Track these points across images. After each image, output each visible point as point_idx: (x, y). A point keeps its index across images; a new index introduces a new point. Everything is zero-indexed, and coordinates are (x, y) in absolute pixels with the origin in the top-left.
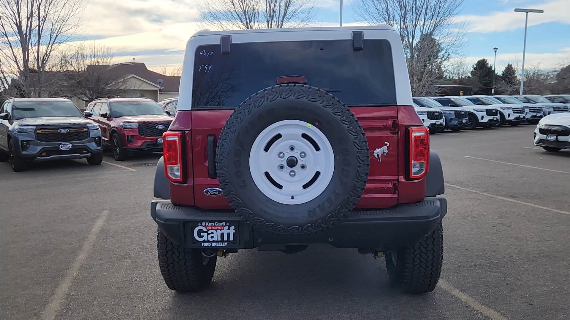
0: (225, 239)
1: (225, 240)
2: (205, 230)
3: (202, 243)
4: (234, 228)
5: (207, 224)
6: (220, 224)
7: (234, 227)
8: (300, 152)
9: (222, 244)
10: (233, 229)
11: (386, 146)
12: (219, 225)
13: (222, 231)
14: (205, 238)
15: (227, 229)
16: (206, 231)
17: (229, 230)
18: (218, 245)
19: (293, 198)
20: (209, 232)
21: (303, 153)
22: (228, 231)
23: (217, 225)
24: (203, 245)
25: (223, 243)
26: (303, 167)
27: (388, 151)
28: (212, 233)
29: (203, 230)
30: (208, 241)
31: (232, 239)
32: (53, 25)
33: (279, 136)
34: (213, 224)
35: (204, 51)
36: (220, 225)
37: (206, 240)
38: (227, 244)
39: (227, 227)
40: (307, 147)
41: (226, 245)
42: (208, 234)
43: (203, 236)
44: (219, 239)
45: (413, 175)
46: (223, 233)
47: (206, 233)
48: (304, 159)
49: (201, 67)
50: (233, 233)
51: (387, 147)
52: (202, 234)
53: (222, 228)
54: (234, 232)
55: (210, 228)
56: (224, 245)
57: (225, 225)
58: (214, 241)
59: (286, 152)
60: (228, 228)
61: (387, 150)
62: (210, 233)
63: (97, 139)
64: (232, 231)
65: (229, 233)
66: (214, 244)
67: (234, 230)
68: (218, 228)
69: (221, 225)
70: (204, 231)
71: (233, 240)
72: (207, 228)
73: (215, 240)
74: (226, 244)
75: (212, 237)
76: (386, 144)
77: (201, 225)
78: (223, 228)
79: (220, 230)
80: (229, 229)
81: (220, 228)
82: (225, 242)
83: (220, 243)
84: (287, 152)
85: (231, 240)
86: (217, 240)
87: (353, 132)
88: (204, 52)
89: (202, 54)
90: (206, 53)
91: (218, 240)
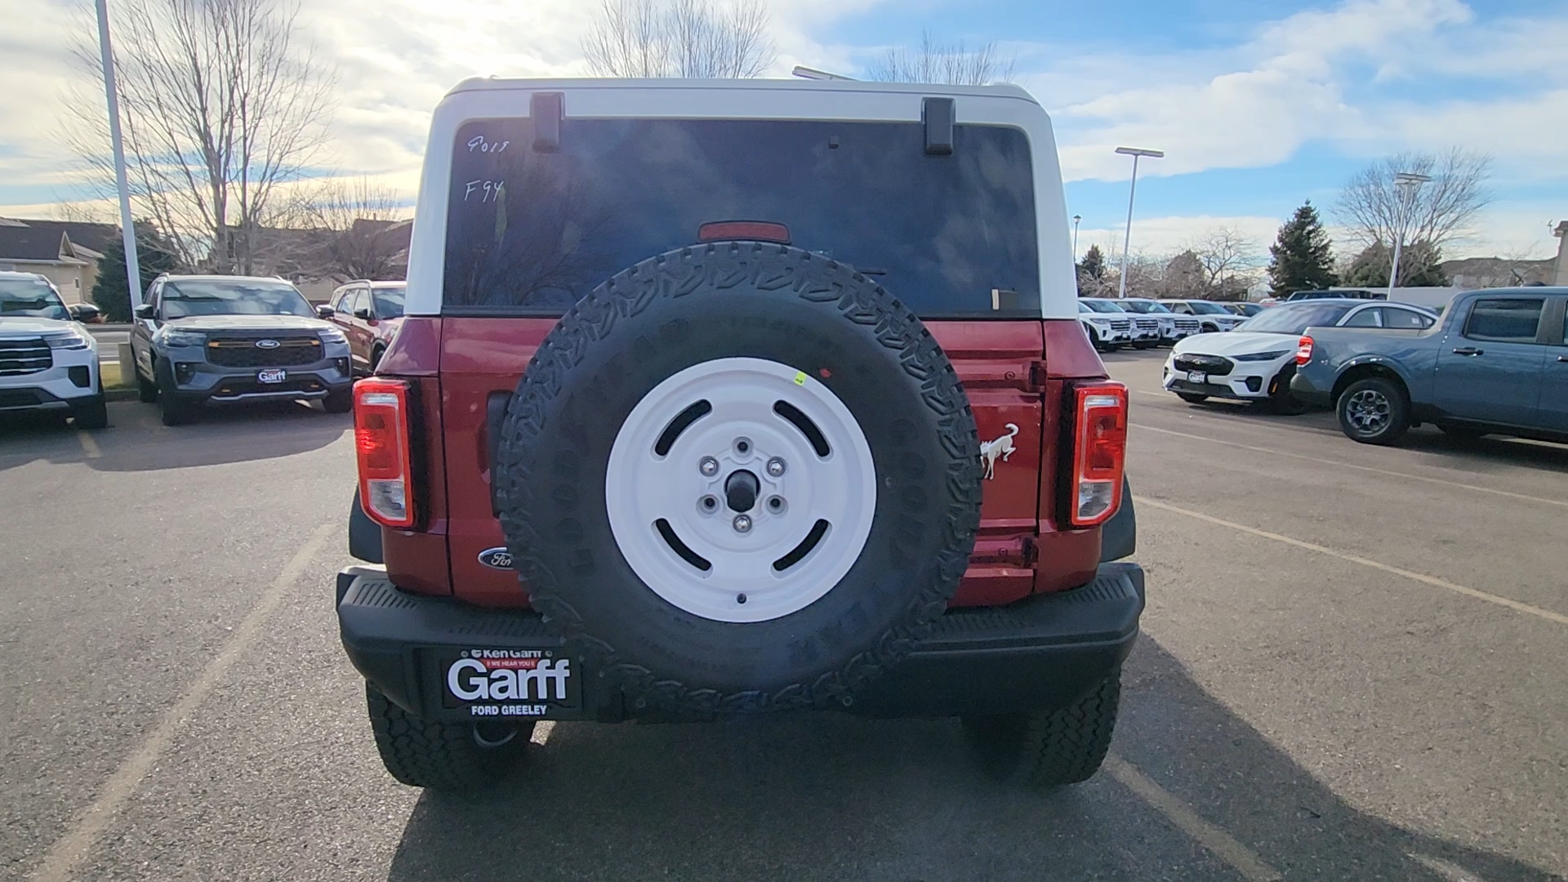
0: (543, 694)
1: (540, 697)
2: (481, 668)
3: (474, 708)
4: (567, 664)
5: (486, 653)
6: (527, 654)
7: (567, 661)
8: (767, 459)
9: (533, 709)
10: (566, 668)
11: (1009, 436)
12: (523, 656)
13: (532, 673)
14: (483, 692)
15: (547, 668)
16: (485, 671)
17: (554, 668)
18: (520, 713)
19: (742, 599)
20: (494, 675)
21: (779, 460)
22: (551, 673)
23: (518, 655)
24: (476, 713)
25: (536, 707)
26: (775, 503)
27: (1014, 449)
28: (504, 678)
29: (475, 670)
30: (491, 701)
31: (561, 694)
32: (272, 137)
33: (702, 408)
34: (504, 654)
35: (482, 137)
36: (526, 656)
37: (486, 697)
38: (546, 710)
39: (548, 662)
40: (791, 442)
41: (543, 713)
42: (491, 682)
43: (477, 687)
44: (524, 695)
45: (1080, 518)
46: (536, 678)
47: (486, 679)
48: (780, 478)
49: (471, 187)
50: (566, 678)
51: (1013, 437)
52: (473, 681)
53: (533, 664)
54: (568, 675)
55: (497, 663)
56: (539, 713)
57: (540, 656)
58: (509, 702)
59: (726, 456)
60: (549, 665)
61: (1012, 446)
62: (497, 677)
63: (340, 361)
64: (561, 672)
65: (554, 678)
66: (508, 710)
67: (568, 671)
68: (521, 663)
69: (530, 656)
70: (479, 671)
71: (564, 697)
72: (488, 663)
73: (511, 697)
74: (544, 708)
75: (503, 690)
76: (1009, 428)
77: (470, 657)
78: (536, 664)
79: (525, 671)
80: (552, 667)
81: (526, 664)
82: (542, 702)
83: (526, 707)
84: (728, 458)
85: (558, 697)
86: (516, 697)
87: (939, 401)
88: (480, 139)
89: (474, 145)
90: (486, 144)
91: (521, 697)
